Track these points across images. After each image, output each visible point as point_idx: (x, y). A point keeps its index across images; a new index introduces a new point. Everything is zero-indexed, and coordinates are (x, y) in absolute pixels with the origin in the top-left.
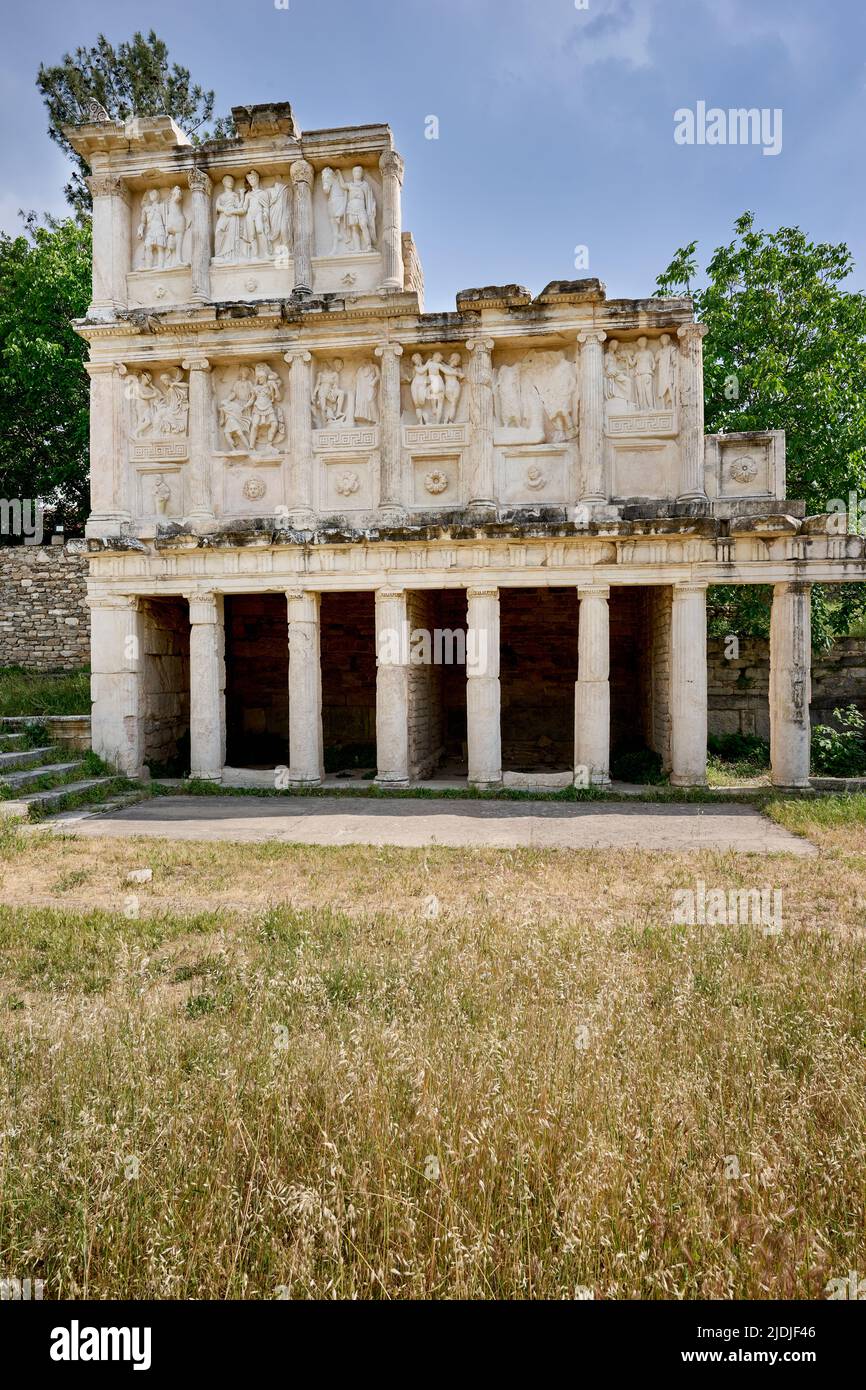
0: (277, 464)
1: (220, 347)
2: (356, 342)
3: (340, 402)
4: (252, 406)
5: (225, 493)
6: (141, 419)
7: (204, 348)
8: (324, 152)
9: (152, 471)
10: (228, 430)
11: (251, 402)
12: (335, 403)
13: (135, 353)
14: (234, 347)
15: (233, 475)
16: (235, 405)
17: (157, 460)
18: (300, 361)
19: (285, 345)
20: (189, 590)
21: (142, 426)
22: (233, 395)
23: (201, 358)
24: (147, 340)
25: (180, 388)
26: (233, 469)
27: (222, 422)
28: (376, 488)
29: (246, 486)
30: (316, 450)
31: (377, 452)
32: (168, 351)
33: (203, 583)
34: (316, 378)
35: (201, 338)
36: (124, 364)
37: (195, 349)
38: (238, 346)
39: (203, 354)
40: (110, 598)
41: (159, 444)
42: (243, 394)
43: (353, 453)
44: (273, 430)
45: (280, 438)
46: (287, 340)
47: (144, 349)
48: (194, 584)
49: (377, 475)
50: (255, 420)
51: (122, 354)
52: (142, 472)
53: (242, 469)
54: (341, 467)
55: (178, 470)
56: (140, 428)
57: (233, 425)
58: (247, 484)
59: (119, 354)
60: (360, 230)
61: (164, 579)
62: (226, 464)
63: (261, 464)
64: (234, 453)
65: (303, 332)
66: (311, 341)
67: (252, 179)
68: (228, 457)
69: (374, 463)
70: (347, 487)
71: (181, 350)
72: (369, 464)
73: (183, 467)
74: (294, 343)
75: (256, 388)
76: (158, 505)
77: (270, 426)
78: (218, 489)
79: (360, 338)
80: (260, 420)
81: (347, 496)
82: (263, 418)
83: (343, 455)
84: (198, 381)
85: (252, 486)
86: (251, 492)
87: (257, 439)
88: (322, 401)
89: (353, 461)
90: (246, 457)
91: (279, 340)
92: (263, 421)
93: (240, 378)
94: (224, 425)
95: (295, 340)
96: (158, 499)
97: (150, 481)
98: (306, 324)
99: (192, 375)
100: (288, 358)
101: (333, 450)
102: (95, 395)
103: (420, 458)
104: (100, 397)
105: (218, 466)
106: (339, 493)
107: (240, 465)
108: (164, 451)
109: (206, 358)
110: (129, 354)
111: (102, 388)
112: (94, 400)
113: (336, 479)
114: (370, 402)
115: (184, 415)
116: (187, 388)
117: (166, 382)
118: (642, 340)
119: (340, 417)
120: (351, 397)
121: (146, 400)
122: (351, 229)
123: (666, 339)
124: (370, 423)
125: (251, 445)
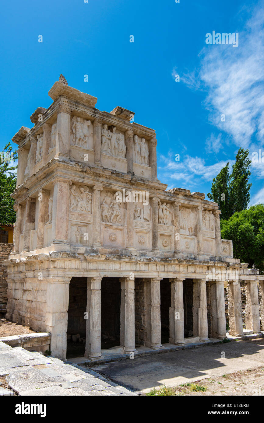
0: (121, 230)
1: (108, 185)
3: (138, 211)
5: (104, 237)
6: (72, 203)
7: (102, 183)
8: (138, 131)
9: (76, 225)
10: (104, 214)
11: (111, 205)
13: (77, 178)
15: (106, 231)
17: (80, 221)
24: (82, 174)
25: (89, 195)
26: (106, 229)
27: (101, 211)
28: (151, 243)
30: (134, 227)
31: (151, 231)
32: (89, 181)
35: (101, 179)
36: (72, 181)
37: (100, 183)
38: (114, 186)
41: (81, 215)
43: (145, 230)
45: (120, 220)
47: (81, 177)
48: (98, 273)
49: (151, 238)
51: (72, 177)
52: (73, 225)
54: (140, 234)
55: (86, 226)
60: (144, 158)
62: (104, 227)
63: (116, 229)
64: (108, 223)
65: (134, 186)
67: (114, 129)
68: (106, 225)
69: (150, 235)
70: (143, 241)
72: (148, 234)
73: (89, 226)
76: (79, 239)
78: (102, 236)
81: (142, 244)
82: (118, 213)
83: (141, 230)
84: (98, 194)
85: (113, 236)
86: (112, 239)
87: (113, 219)
89: (144, 233)
93: (107, 196)
95: (132, 189)
98: (135, 184)
99: (96, 192)
101: (139, 228)
102: (60, 190)
103: (161, 235)
104: (62, 192)
105: (102, 227)
106: (140, 243)
107: (108, 228)
108: (82, 218)
109: (102, 187)
110: (75, 178)
111: (63, 188)
112: (59, 192)
113: (139, 238)
114: (148, 214)
115: (89, 205)
116: (92, 196)
117: (82, 191)
118: (207, 211)
119: (139, 217)
120: (142, 211)
121: (74, 196)
122: (142, 157)
123: (211, 212)
124: (148, 221)
125: (111, 221)
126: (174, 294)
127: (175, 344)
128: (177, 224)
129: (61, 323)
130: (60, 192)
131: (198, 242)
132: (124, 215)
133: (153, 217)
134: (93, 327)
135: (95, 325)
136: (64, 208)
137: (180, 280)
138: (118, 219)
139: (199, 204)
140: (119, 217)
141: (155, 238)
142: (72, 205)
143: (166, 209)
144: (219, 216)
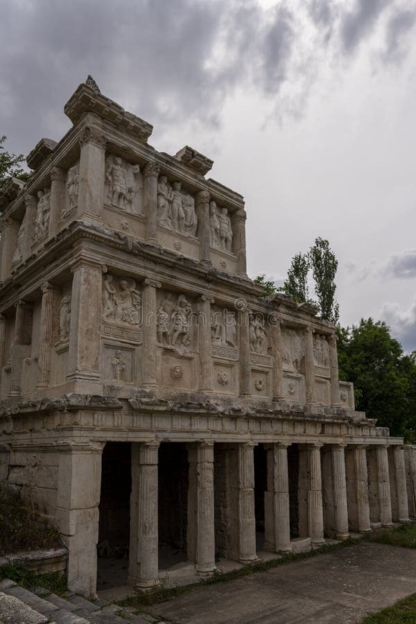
0: (190, 359)
1: (169, 278)
3: (218, 328)
6: (106, 307)
7: (160, 275)
8: (217, 194)
9: (113, 347)
14: (177, 281)
15: (164, 360)
17: (120, 340)
18: (209, 302)
19: (203, 291)
20: (149, 440)
23: (158, 281)
25: (136, 294)
26: (165, 357)
28: (238, 383)
29: (173, 370)
30: (211, 355)
31: (238, 363)
32: (138, 269)
33: (160, 435)
36: (107, 266)
37: (156, 274)
39: (159, 279)
40: (91, 443)
41: (122, 329)
43: (227, 361)
46: (204, 287)
47: (123, 261)
48: (153, 435)
49: (238, 377)
50: (179, 328)
53: (170, 357)
54: (222, 368)
59: (105, 258)
60: (226, 241)
61: (133, 431)
62: (162, 353)
63: (182, 358)
64: (169, 347)
66: (215, 293)
67: (178, 186)
68: (165, 349)
69: (237, 369)
70: (226, 380)
71: (146, 271)
72: (233, 368)
73: (136, 348)
74: (207, 290)
78: (158, 368)
82: (184, 329)
83: (223, 361)
84: (151, 293)
86: (176, 374)
89: (227, 366)
90: (172, 350)
91: (199, 285)
93: (166, 298)
96: (119, 368)
98: (214, 282)
99: (149, 289)
100: (203, 298)
101: (219, 357)
102: (85, 281)
103: (253, 370)
104: (89, 284)
105: (159, 353)
107: (169, 355)
108: (125, 334)
109: (161, 282)
111: (91, 277)
112: (84, 284)
113: (219, 375)
114: (234, 334)
115: (137, 312)
116: (140, 296)
117: (125, 287)
118: (318, 336)
120: (224, 328)
121: (110, 294)
122: (222, 238)
123: (324, 337)
124: (233, 346)
125: (173, 344)
126: (273, 469)
127: (275, 553)
128: (278, 353)
129: (87, 527)
130: (86, 285)
131: (307, 384)
132: (195, 334)
133: (240, 340)
134: (145, 532)
135: (147, 529)
136: (93, 314)
137: (283, 447)
138: (184, 340)
139: (309, 323)
140: (186, 337)
141: (243, 375)
142: (106, 309)
143: (260, 328)
144: (335, 343)
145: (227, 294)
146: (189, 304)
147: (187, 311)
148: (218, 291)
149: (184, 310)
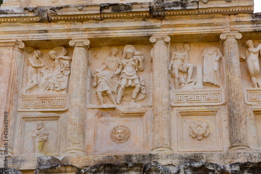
0: (140, 115)
1: (100, 32)
2: (207, 30)
3: (190, 71)
4: (120, 74)
5: (95, 136)
6: (30, 81)
7: (87, 32)
9: (35, 119)
10: (100, 90)
11: (119, 71)
12: (187, 72)
13: (33, 35)
14: (111, 32)
15: (103, 123)
16: (107, 72)
18: (162, 42)
19: (150, 32)
21: (29, 85)
22: (105, 66)
23: (85, 39)
24: (44, 26)
26: (103, 119)
27: (95, 84)
28: (226, 134)
29: (114, 131)
30: (173, 104)
31: (223, 106)
32: (59, 34)
34: (171, 55)
35: (85, 25)
36: (23, 41)
37: (81, 33)
38: (114, 31)
39: (86, 36)
41: (43, 99)
42: (112, 65)
43: (205, 108)
44: (136, 90)
45: (142, 96)
46: (152, 27)
47: (40, 32)
49: (225, 124)
50: (123, 83)
51: (23, 35)
52: (26, 119)
53: (111, 118)
54: (194, 118)
55: (57, 118)
56: (28, 87)
57: (103, 87)
58: (115, 129)
59: (21, 35)
62: (97, 114)
63: (128, 115)
64: (105, 106)
65: (164, 23)
66: (170, 29)
68: (99, 109)
69: (223, 115)
70: (201, 133)
71: (69, 33)
72: (217, 115)
73: (62, 116)
74: (157, 30)
75: (124, 61)
76: (37, 144)
77: (134, 87)
78: (90, 133)
79: (208, 28)
80: (127, 83)
81: (200, 140)
82: (129, 81)
83: (196, 109)
85: (120, 131)
86: (117, 135)
87: (123, 97)
88: (176, 72)
89: (204, 114)
90: (114, 109)
91: (145, 28)
92: (130, 83)
93: (110, 54)
94: (96, 87)
95: (158, 28)
96: (37, 140)
97: (32, 126)
98: (167, 17)
99: (76, 50)
100: (152, 40)
101: (186, 104)
106: (193, 138)
107: (109, 116)
108: (47, 103)
109: (88, 39)
110: (29, 35)
111: (3, 57)
113: (190, 127)
114: (215, 71)
115: (66, 78)
116: (71, 60)
117: (53, 56)
119: (191, 82)
121: (36, 68)
125: (118, 102)
133: (226, 76)
145: (190, 26)
146: (137, 53)
147: (135, 61)
148: (176, 26)
149: (131, 61)
